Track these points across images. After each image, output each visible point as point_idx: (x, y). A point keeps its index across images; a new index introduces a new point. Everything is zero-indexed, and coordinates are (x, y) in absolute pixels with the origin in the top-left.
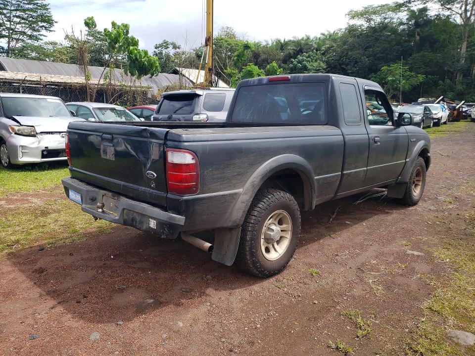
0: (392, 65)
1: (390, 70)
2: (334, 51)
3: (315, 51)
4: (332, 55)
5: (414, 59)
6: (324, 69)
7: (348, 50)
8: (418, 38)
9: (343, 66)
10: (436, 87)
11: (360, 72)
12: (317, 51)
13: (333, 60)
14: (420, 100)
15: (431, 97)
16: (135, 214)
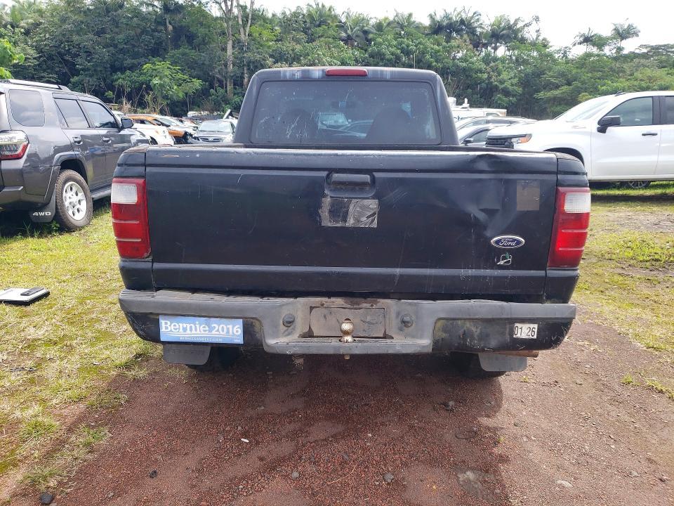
0: (157, 63)
1: (155, 70)
2: (45, 31)
3: (9, 26)
4: (43, 37)
5: (173, 56)
6: (35, 58)
7: (71, 32)
8: (170, 28)
9: (68, 58)
10: (207, 97)
11: (99, 69)
12: (13, 27)
13: (46, 45)
14: (191, 114)
15: (203, 110)
16: (468, 324)
